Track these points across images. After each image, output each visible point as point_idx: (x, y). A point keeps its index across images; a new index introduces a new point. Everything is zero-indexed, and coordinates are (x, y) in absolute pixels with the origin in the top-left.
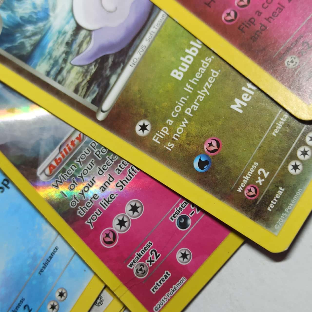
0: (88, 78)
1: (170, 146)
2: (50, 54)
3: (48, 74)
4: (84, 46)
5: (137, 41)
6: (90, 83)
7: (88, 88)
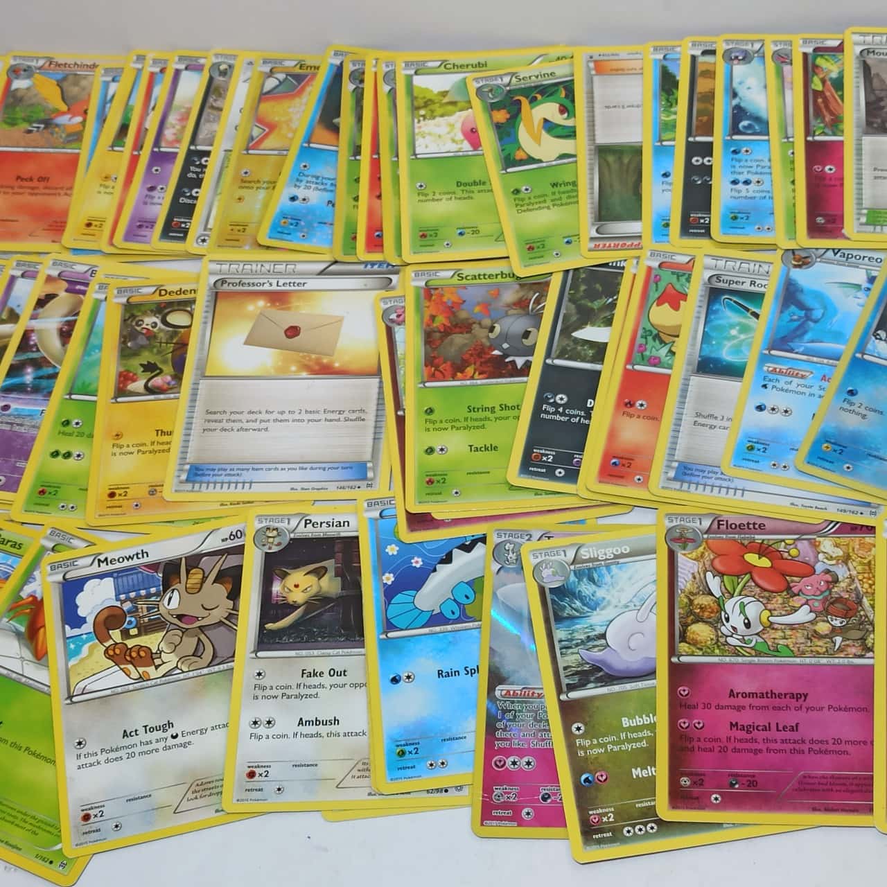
0: (579, 669)
1: (581, 753)
2: (573, 631)
3: (560, 641)
4: (596, 649)
5: (625, 681)
6: (577, 673)
7: (573, 675)
